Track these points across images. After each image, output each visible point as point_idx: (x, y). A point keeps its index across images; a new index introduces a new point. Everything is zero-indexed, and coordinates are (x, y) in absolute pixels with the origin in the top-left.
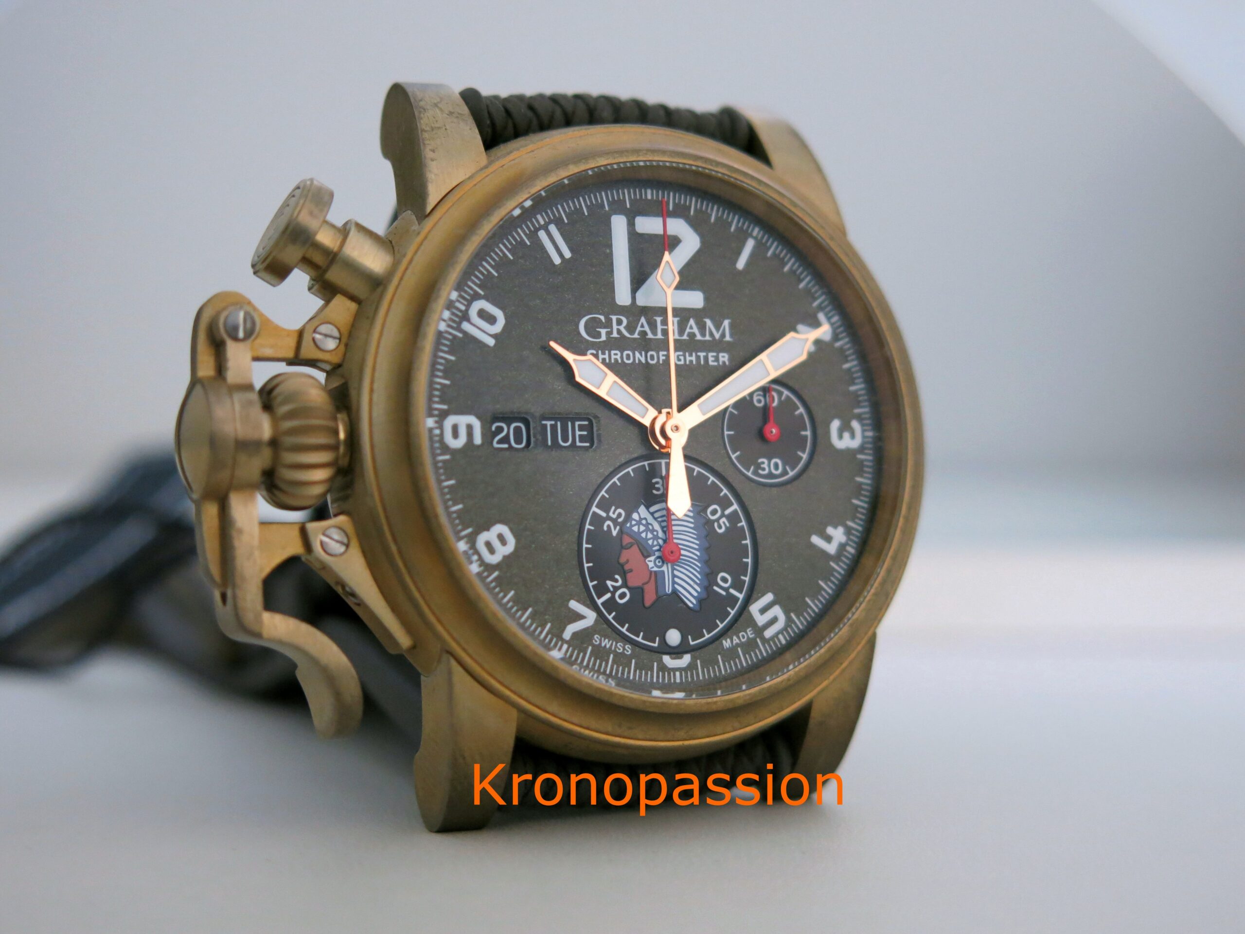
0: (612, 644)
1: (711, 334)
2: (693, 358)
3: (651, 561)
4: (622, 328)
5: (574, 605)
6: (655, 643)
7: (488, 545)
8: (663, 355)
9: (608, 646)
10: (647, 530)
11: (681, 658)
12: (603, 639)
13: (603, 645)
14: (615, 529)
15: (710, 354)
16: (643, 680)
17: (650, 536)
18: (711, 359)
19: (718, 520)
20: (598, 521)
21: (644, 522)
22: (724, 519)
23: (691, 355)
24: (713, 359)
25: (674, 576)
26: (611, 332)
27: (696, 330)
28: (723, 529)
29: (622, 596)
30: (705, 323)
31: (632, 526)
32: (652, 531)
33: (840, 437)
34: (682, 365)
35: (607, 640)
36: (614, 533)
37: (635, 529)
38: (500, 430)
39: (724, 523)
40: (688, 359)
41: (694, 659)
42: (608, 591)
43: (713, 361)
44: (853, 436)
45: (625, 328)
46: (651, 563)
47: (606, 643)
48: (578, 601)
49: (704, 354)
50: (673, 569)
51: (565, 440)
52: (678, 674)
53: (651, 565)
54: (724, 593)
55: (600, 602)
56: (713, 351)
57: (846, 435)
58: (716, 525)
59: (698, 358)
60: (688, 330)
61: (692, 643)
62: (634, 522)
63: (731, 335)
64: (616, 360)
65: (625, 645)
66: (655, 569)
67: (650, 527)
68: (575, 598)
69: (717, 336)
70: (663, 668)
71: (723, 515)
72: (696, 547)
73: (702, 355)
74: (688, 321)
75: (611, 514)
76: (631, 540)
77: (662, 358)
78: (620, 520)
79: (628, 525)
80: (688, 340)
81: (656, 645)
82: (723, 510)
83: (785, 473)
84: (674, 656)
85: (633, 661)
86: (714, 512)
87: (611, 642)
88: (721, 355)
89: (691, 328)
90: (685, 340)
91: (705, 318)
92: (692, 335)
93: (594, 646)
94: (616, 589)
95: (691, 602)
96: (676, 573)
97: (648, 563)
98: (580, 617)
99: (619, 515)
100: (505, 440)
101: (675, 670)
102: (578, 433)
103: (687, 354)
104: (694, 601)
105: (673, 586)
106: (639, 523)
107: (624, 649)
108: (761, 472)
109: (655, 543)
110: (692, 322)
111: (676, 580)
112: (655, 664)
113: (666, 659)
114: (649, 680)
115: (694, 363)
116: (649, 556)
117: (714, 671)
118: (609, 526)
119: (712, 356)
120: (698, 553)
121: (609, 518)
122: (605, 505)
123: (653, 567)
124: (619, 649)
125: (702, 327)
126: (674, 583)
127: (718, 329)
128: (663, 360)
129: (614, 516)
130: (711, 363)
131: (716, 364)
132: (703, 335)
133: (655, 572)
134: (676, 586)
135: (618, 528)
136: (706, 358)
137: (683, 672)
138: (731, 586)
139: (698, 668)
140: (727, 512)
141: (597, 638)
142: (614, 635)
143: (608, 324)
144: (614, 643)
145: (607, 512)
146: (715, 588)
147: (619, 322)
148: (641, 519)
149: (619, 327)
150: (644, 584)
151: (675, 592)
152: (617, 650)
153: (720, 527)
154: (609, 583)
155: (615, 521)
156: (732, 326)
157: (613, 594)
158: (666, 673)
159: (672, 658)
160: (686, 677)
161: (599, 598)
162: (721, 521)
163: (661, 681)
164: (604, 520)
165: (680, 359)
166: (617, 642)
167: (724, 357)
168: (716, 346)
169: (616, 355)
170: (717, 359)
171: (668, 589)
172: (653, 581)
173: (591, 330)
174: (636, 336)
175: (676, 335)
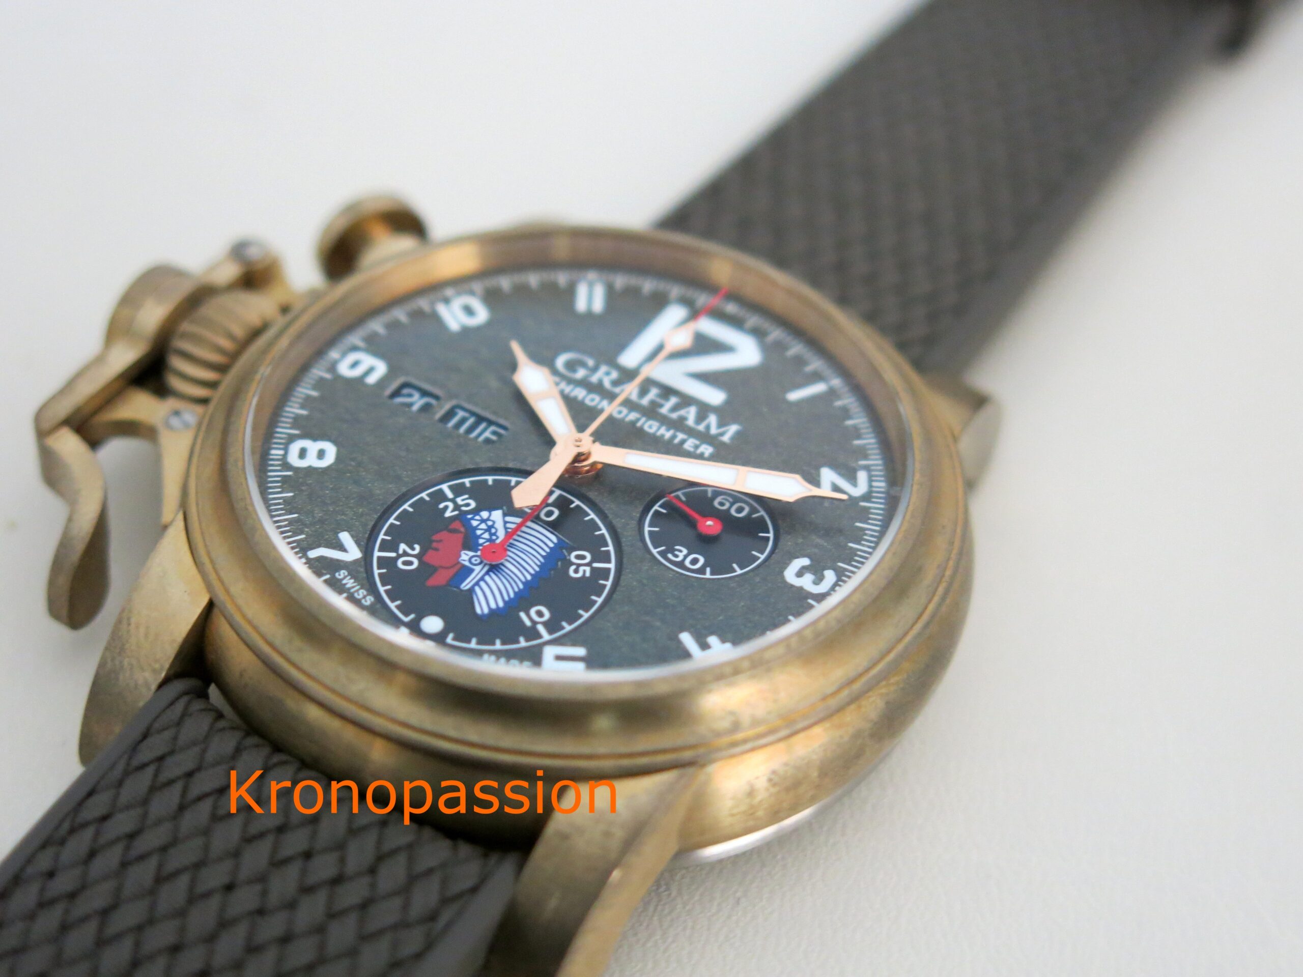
0: (353, 587)
1: (708, 427)
2: (668, 434)
3: (467, 554)
4: (606, 378)
5: (346, 536)
6: (406, 617)
7: (303, 451)
8: (634, 416)
9: (348, 586)
10: (489, 529)
12: (349, 578)
13: (344, 582)
14: (452, 512)
15: (692, 440)
17: (486, 536)
18: (689, 443)
19: (579, 565)
20: (439, 497)
21: (490, 523)
22: (588, 569)
23: (667, 431)
24: (692, 445)
26: (590, 376)
27: (691, 417)
28: (579, 575)
29: (408, 563)
30: (709, 416)
31: (472, 519)
32: (494, 534)
33: (800, 575)
34: (650, 432)
35: (352, 581)
36: (448, 514)
37: (475, 523)
39: (585, 571)
40: (662, 431)
42: (396, 550)
43: (690, 446)
44: (818, 582)
45: (609, 379)
46: (465, 557)
47: (349, 582)
48: (352, 536)
49: (685, 437)
50: (487, 573)
51: (469, 433)
54: (528, 623)
55: (378, 554)
56: (696, 440)
57: (809, 577)
58: (573, 567)
59: (674, 437)
60: (682, 412)
61: (449, 640)
62: (477, 517)
63: (731, 439)
64: (577, 396)
65: (367, 596)
66: (467, 563)
67: (493, 531)
68: (351, 533)
69: (713, 431)
71: (589, 565)
72: (532, 571)
73: (681, 436)
74: (689, 407)
75: (459, 500)
76: (462, 529)
77: (631, 417)
78: (464, 509)
79: (469, 516)
81: (406, 619)
82: (594, 560)
83: (701, 571)
84: (416, 635)
86: (580, 557)
87: (355, 584)
88: (704, 446)
89: (688, 413)
90: (671, 417)
91: (711, 413)
92: (683, 419)
93: (335, 576)
94: (405, 554)
95: (482, 609)
96: (487, 578)
97: (463, 555)
98: (342, 548)
99: (468, 505)
103: (664, 428)
104: (486, 611)
105: (473, 587)
106: (483, 521)
107: (364, 597)
108: (670, 556)
110: (693, 410)
111: (482, 584)
115: (666, 437)
116: (470, 550)
118: (447, 506)
119: (693, 443)
120: (529, 577)
121: (453, 501)
122: (458, 490)
123: (464, 560)
124: (360, 595)
125: (701, 418)
126: (477, 584)
127: (719, 427)
128: (631, 419)
129: (461, 503)
130: (686, 446)
131: (692, 449)
132: (697, 424)
133: (463, 565)
134: (478, 588)
135: (456, 513)
136: (683, 442)
138: (544, 623)
140: (596, 565)
141: (344, 573)
142: (365, 582)
143: (595, 369)
144: (358, 587)
145: (457, 496)
146: (522, 614)
148: (488, 519)
149: (605, 376)
150: (443, 567)
151: (471, 591)
152: (357, 594)
153: (576, 571)
154: (403, 546)
155: (457, 507)
156: (738, 432)
157: (399, 556)
159: (410, 636)
161: (380, 551)
162: (582, 568)
164: (447, 499)
165: (651, 427)
166: (361, 588)
167: (707, 450)
168: (706, 437)
169: (580, 393)
170: (697, 447)
171: (466, 585)
172: (452, 571)
173: (571, 365)
174: (617, 390)
175: (664, 410)
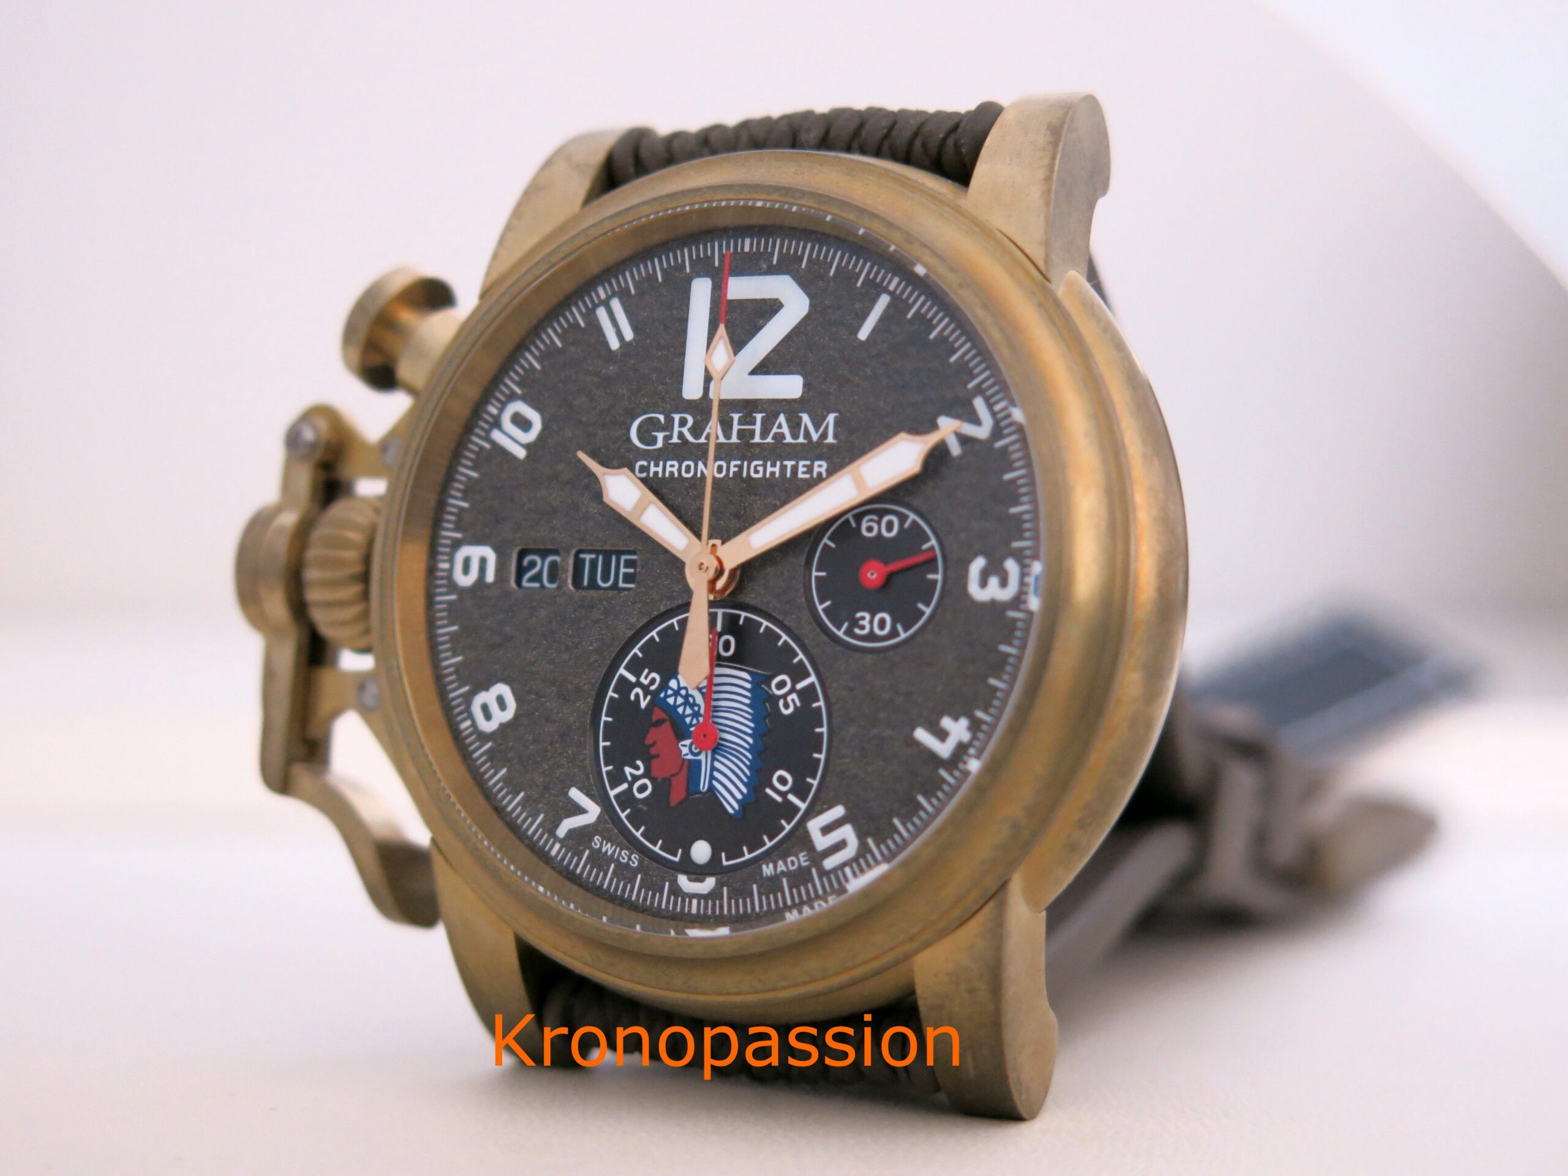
0: (615, 851)
1: (807, 435)
2: (777, 470)
3: (685, 746)
4: (685, 430)
5: (575, 794)
6: (676, 856)
7: (485, 708)
8: (735, 466)
9: (609, 853)
10: (686, 703)
11: (702, 881)
12: (605, 842)
13: (604, 850)
14: (645, 698)
15: (802, 463)
16: (648, 903)
17: (689, 711)
18: (801, 469)
19: (785, 696)
20: (624, 687)
21: (683, 692)
22: (794, 696)
23: (773, 465)
24: (805, 469)
25: (713, 769)
26: (670, 437)
27: (785, 430)
28: (791, 709)
29: (643, 789)
30: (801, 418)
31: (667, 696)
32: (694, 704)
33: (983, 583)
34: (759, 478)
35: (609, 845)
36: (643, 704)
37: (671, 701)
38: (533, 564)
39: (793, 700)
40: (769, 469)
41: (720, 885)
42: (625, 780)
43: (804, 473)
44: (1004, 583)
45: (689, 429)
46: (685, 747)
47: (608, 848)
48: (581, 790)
49: (793, 463)
50: (714, 759)
51: (605, 578)
52: (695, 902)
53: (685, 750)
54: (779, 799)
55: (612, 793)
56: (806, 459)
57: (994, 581)
58: (781, 702)
59: (783, 468)
60: (775, 430)
61: (725, 863)
62: (670, 692)
63: (835, 436)
64: (672, 473)
65: (631, 854)
66: (690, 757)
67: (691, 700)
68: (578, 785)
69: (815, 437)
70: (676, 891)
71: (793, 690)
72: (749, 731)
73: (789, 464)
74: (776, 417)
75: (642, 679)
76: (664, 716)
77: (733, 469)
78: (653, 688)
79: (662, 695)
80: (773, 443)
81: (677, 859)
82: (794, 683)
83: (894, 632)
84: (695, 876)
85: (639, 876)
86: (780, 686)
87: (614, 847)
88: (817, 463)
89: (780, 426)
90: (768, 444)
91: (801, 412)
92: (780, 437)
93: (592, 850)
94: (635, 778)
95: (731, 806)
96: (717, 765)
97: (683, 749)
98: (580, 810)
99: (653, 681)
100: (537, 578)
101: (692, 896)
102: (623, 570)
103: (769, 463)
104: (736, 806)
105: (710, 784)
106: (676, 693)
107: (630, 858)
108: (857, 631)
109: (695, 722)
110: (782, 418)
111: (716, 774)
112: (667, 884)
113: (683, 880)
114: (656, 905)
115: (777, 475)
116: (684, 738)
117: (745, 906)
118: (637, 695)
119: (804, 466)
120: (750, 740)
121: (639, 684)
122: (636, 667)
123: (687, 755)
124: (624, 859)
125: (795, 426)
126: (712, 777)
127: (817, 428)
128: (734, 472)
129: (646, 682)
130: (800, 475)
131: (807, 476)
132: (795, 436)
133: (689, 760)
134: (715, 783)
135: (649, 697)
136: (795, 471)
137: (702, 901)
138: (792, 791)
139: (722, 898)
140: (799, 686)
141: (598, 840)
142: (621, 837)
143: (668, 426)
144: (618, 849)
145: (638, 676)
146: (769, 791)
147: (683, 422)
148: (680, 688)
149: (681, 428)
150: (673, 775)
151: (711, 788)
152: (621, 858)
153: (787, 706)
154: (628, 770)
155: (646, 690)
156: (837, 423)
157: (631, 784)
158: (680, 899)
159: (690, 880)
160: (706, 908)
161: (612, 788)
162: (789, 698)
163: (671, 908)
164: (633, 686)
165: (758, 469)
166: (621, 849)
167: (820, 466)
168: (812, 451)
169: (672, 467)
170: (810, 470)
171: (704, 786)
172: (684, 773)
173: (646, 435)
174: (702, 440)
175: (757, 439)
